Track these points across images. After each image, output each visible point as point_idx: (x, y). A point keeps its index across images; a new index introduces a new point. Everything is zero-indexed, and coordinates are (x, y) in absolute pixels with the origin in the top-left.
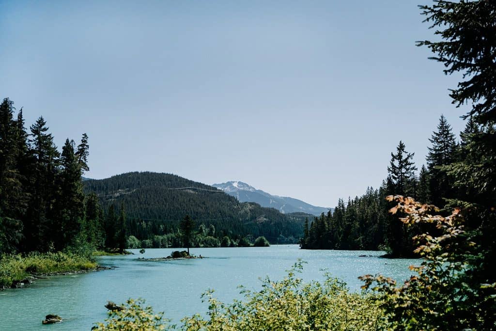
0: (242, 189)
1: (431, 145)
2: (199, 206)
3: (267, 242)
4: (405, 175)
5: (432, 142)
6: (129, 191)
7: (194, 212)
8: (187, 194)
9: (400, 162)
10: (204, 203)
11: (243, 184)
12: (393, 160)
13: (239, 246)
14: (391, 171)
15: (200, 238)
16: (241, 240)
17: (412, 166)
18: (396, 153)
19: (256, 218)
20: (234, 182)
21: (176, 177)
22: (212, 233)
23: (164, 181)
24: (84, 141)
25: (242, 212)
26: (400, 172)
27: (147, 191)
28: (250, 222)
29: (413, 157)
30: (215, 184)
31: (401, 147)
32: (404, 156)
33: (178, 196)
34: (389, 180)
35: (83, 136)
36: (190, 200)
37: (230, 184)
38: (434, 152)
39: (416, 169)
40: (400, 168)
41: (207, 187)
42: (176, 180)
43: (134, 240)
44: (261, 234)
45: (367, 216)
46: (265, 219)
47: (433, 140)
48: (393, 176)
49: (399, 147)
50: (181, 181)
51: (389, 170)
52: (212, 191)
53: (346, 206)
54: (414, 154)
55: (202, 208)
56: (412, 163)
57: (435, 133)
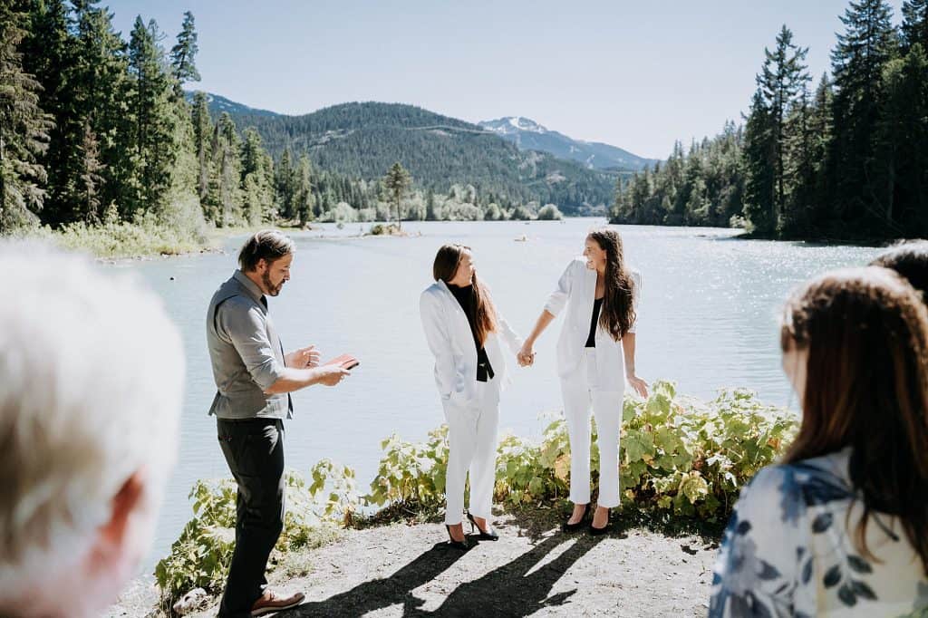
0: (525, 128)
1: (843, 30)
2: (454, 156)
3: (558, 213)
4: (789, 90)
5: (845, 22)
6: (343, 133)
7: (446, 167)
8: (435, 138)
9: (781, 66)
10: (462, 152)
11: (526, 121)
12: (768, 63)
13: (513, 218)
14: (762, 82)
15: (452, 206)
16: (517, 211)
17: (802, 73)
18: (774, 48)
19: (545, 175)
20: (511, 118)
21: (418, 109)
22: (470, 198)
23: (399, 116)
24: (188, 26)
25: (523, 166)
26: (779, 85)
27: (372, 133)
28: (536, 182)
29: (807, 56)
30: (482, 122)
31: (785, 38)
32: (789, 54)
33: (420, 140)
34: (758, 99)
35: (186, 17)
36: (439, 147)
37: (505, 121)
38: (847, 43)
39: (810, 79)
40: (780, 77)
41: (466, 125)
42: (418, 114)
43: (346, 210)
44: (552, 201)
45: (719, 170)
46: (560, 177)
47: (848, 18)
48: (765, 92)
49: (781, 38)
50: (424, 116)
51: (759, 80)
52: (475, 131)
53: (686, 153)
54: (807, 50)
55: (458, 159)
56: (803, 67)
57: (852, 5)
